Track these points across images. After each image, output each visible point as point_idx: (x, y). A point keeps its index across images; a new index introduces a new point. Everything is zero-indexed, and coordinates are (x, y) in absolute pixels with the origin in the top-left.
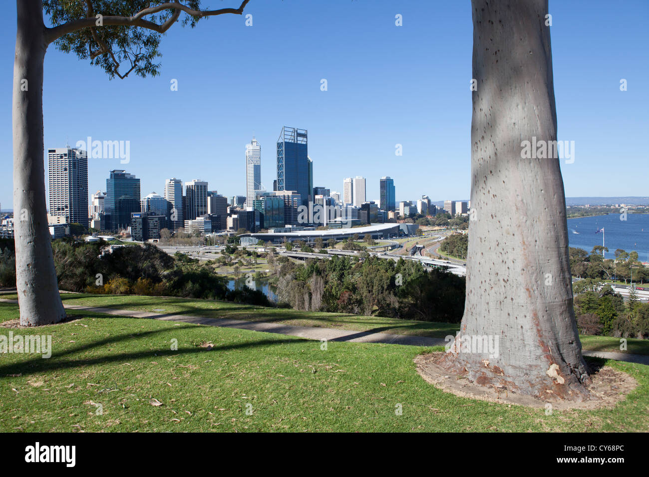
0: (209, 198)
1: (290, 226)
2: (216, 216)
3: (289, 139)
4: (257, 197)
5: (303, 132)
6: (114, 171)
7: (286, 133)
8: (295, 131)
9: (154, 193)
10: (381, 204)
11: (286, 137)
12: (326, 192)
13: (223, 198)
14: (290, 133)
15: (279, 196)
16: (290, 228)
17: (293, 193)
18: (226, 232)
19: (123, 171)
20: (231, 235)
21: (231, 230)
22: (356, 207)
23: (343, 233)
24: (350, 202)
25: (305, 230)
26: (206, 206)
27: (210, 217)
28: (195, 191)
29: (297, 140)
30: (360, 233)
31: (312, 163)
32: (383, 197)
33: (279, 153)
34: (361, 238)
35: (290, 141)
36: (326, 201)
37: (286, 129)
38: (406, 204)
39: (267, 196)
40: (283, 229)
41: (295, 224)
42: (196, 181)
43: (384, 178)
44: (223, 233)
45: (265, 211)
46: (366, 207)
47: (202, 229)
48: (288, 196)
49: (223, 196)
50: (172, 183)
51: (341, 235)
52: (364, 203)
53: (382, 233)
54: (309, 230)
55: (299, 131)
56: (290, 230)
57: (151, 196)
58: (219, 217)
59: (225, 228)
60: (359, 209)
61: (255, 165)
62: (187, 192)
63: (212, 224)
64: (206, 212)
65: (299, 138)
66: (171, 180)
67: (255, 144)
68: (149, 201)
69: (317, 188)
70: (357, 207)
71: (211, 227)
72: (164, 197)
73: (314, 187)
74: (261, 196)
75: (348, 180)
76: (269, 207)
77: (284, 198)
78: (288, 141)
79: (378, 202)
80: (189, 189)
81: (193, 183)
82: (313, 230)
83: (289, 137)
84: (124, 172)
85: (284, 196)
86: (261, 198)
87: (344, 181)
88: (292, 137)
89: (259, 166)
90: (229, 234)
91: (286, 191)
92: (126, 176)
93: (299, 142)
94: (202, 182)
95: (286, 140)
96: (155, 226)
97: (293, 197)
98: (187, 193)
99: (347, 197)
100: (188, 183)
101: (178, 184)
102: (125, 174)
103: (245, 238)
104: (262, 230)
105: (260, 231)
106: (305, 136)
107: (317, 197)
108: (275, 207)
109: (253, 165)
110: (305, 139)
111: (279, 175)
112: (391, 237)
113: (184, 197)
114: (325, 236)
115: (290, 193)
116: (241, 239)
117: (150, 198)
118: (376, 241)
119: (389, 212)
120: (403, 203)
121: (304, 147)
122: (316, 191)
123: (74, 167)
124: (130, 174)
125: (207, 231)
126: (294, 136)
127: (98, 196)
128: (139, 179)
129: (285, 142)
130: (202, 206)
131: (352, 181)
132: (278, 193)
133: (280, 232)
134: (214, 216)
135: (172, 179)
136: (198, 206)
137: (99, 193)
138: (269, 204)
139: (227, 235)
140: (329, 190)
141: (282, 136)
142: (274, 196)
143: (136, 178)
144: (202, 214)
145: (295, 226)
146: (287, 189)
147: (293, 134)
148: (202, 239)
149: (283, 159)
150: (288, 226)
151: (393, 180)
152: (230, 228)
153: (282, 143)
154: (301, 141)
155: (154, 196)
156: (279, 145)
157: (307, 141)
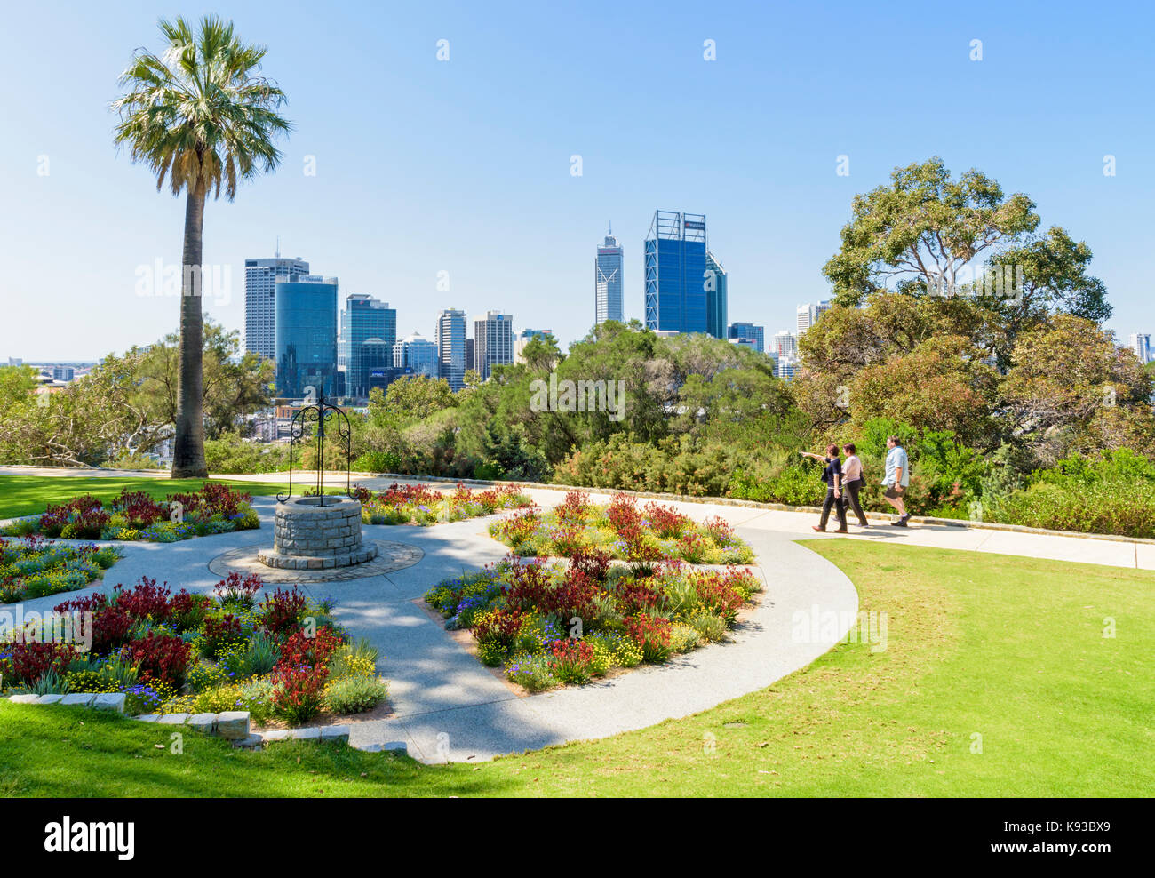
0: (514, 344)
3: (668, 234)
5: (698, 220)
6: (351, 297)
8: (681, 218)
9: (417, 334)
11: (661, 230)
14: (671, 223)
19: (367, 296)
26: (508, 358)
28: (488, 331)
29: (684, 235)
31: (725, 276)
33: (648, 260)
35: (672, 238)
37: (662, 215)
42: (491, 313)
50: (446, 318)
55: (689, 219)
57: (410, 339)
61: (609, 284)
62: (474, 331)
65: (688, 231)
68: (406, 348)
69: (737, 325)
72: (435, 341)
73: (730, 323)
78: (666, 237)
80: (478, 327)
81: (485, 317)
83: (668, 230)
84: (368, 299)
88: (676, 230)
91: (660, 331)
92: (372, 304)
93: (687, 239)
94: (502, 316)
95: (661, 237)
98: (475, 335)
100: (476, 316)
101: (457, 319)
102: (369, 302)
106: (700, 226)
109: (605, 282)
110: (701, 233)
111: (649, 302)
117: (410, 342)
121: (700, 249)
122: (735, 331)
124: (379, 301)
126: (679, 228)
128: (395, 311)
129: (660, 240)
130: (501, 358)
131: (811, 311)
135: (447, 309)
140: (760, 329)
141: (654, 229)
143: (390, 308)
146: (662, 328)
147: (676, 225)
149: (655, 272)
153: (654, 241)
154: (692, 236)
155: (415, 340)
156: (649, 245)
157: (705, 238)
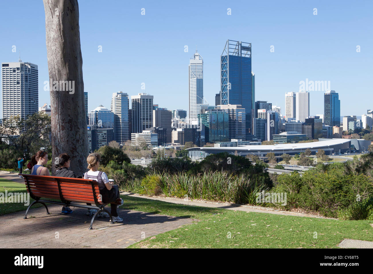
0: (154, 111)
1: (237, 140)
2: (162, 129)
3: (233, 52)
4: (202, 111)
5: (247, 45)
7: (230, 46)
8: (239, 44)
9: (102, 106)
10: (326, 118)
11: (231, 50)
12: (268, 106)
13: (168, 111)
14: (234, 47)
15: (224, 110)
16: (236, 142)
17: (237, 107)
18: (172, 145)
20: (177, 148)
21: (177, 144)
22: (299, 122)
23: (293, 148)
24: (292, 117)
25: (251, 144)
26: (151, 119)
27: (157, 131)
28: (141, 105)
29: (241, 54)
30: (310, 149)
31: (254, 76)
32: (327, 111)
33: (223, 66)
34: (314, 153)
35: (234, 55)
36: (270, 115)
37: (230, 42)
38: (350, 119)
39: (212, 110)
40: (229, 143)
41: (241, 139)
42: (142, 95)
43: (328, 92)
44: (169, 147)
45: (211, 124)
46: (310, 121)
47: (149, 142)
48: (233, 110)
49: (168, 110)
50: (119, 97)
51: (291, 150)
52: (307, 118)
53: (332, 149)
54: (255, 144)
55: (243, 45)
56: (236, 144)
57: (98, 109)
58: (164, 131)
59: (171, 141)
60: (303, 124)
61: (197, 79)
62: (133, 105)
63: (158, 137)
64: (151, 126)
65: (243, 52)
66: (118, 94)
67: (197, 58)
68: (96, 114)
69: (259, 102)
70: (301, 121)
71: (157, 141)
72: (111, 110)
73: (256, 101)
74: (206, 110)
75: (290, 94)
76: (214, 121)
77: (229, 112)
78: (232, 54)
79: (322, 117)
80: (136, 103)
81: (139, 97)
82: (259, 144)
83: (233, 51)
85: (229, 110)
86: (206, 112)
87: (286, 95)
88: (237, 51)
89: (202, 80)
90: (175, 148)
91: (230, 105)
93: (243, 56)
94: (148, 96)
95: (230, 54)
96: (103, 139)
97: (238, 111)
98: (133, 107)
99: (288, 111)
100: (134, 96)
101: (124, 97)
103: (193, 152)
104: (208, 144)
105: (205, 144)
106: (249, 49)
107: (259, 111)
108: (220, 121)
109: (195, 79)
110: (249, 53)
111: (223, 88)
112: (342, 153)
113: (130, 111)
114: (275, 151)
115: (234, 107)
116: (190, 152)
117: (98, 111)
118: (330, 157)
119: (334, 127)
120: (346, 118)
121: (248, 61)
122: (258, 105)
123: (26, 81)
125: (153, 144)
126: (238, 49)
127: (45, 109)
128: (87, 93)
129: (230, 56)
130: (147, 119)
131: (295, 95)
132: (222, 107)
133: (226, 146)
134: (160, 129)
135: (119, 92)
136: (144, 119)
137: (46, 106)
138: (214, 118)
139: (173, 148)
140: (271, 104)
141: (227, 50)
142: (219, 110)
144: (147, 127)
145: (241, 140)
146: (231, 103)
147: (237, 48)
148: (150, 152)
149: (227, 73)
150: (233, 140)
151: (338, 94)
152: (175, 142)
153: (226, 56)
154: (245, 54)
155: (101, 109)
156: (223, 59)
157: (251, 55)
